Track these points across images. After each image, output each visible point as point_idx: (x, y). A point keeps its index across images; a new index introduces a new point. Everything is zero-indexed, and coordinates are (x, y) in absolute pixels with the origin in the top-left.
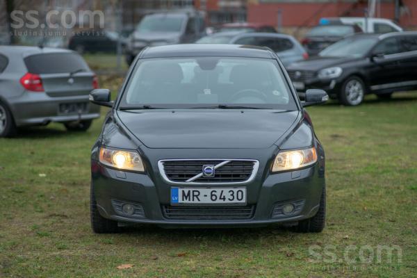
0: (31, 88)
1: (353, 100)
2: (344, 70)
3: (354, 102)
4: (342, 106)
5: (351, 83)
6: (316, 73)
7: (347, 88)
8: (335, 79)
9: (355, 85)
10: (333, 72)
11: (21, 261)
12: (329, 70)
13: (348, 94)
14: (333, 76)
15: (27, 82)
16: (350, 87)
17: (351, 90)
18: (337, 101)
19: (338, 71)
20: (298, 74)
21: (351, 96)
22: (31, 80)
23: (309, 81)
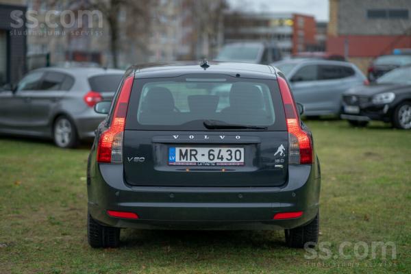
0: (93, 104)
1: (405, 123)
2: (397, 96)
3: (407, 126)
4: (395, 129)
5: (403, 108)
6: (370, 98)
7: (400, 112)
8: (389, 104)
9: (407, 109)
10: (387, 98)
11: (27, 243)
12: (383, 96)
13: (401, 118)
14: (386, 101)
15: (89, 99)
16: (403, 112)
17: (404, 115)
18: (390, 125)
19: (391, 96)
20: (354, 99)
21: (404, 120)
22: (93, 97)
23: (364, 105)
